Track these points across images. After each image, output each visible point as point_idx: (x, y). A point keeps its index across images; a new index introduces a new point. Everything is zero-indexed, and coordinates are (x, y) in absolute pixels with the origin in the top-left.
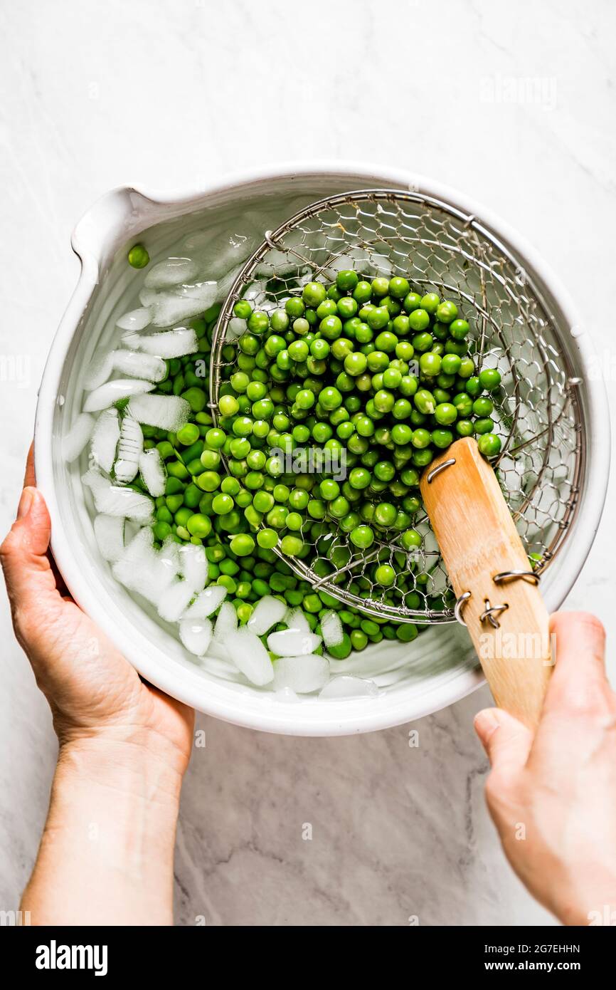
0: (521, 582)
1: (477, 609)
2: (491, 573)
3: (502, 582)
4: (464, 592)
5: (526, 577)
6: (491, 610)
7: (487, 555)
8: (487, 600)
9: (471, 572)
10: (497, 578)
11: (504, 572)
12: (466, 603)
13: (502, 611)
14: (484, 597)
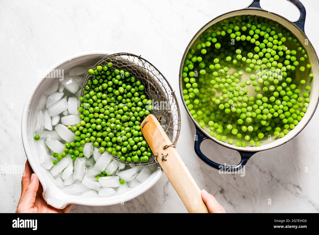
0: (170, 147)
1: (160, 157)
2: (162, 147)
3: (165, 148)
4: (156, 154)
5: (171, 146)
6: (164, 156)
7: (160, 143)
8: (162, 154)
9: (157, 148)
10: (164, 148)
11: (165, 145)
12: (157, 156)
13: (167, 156)
14: (161, 154)
